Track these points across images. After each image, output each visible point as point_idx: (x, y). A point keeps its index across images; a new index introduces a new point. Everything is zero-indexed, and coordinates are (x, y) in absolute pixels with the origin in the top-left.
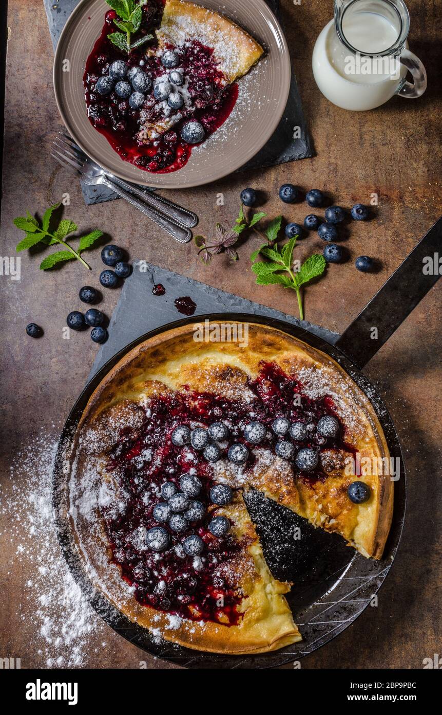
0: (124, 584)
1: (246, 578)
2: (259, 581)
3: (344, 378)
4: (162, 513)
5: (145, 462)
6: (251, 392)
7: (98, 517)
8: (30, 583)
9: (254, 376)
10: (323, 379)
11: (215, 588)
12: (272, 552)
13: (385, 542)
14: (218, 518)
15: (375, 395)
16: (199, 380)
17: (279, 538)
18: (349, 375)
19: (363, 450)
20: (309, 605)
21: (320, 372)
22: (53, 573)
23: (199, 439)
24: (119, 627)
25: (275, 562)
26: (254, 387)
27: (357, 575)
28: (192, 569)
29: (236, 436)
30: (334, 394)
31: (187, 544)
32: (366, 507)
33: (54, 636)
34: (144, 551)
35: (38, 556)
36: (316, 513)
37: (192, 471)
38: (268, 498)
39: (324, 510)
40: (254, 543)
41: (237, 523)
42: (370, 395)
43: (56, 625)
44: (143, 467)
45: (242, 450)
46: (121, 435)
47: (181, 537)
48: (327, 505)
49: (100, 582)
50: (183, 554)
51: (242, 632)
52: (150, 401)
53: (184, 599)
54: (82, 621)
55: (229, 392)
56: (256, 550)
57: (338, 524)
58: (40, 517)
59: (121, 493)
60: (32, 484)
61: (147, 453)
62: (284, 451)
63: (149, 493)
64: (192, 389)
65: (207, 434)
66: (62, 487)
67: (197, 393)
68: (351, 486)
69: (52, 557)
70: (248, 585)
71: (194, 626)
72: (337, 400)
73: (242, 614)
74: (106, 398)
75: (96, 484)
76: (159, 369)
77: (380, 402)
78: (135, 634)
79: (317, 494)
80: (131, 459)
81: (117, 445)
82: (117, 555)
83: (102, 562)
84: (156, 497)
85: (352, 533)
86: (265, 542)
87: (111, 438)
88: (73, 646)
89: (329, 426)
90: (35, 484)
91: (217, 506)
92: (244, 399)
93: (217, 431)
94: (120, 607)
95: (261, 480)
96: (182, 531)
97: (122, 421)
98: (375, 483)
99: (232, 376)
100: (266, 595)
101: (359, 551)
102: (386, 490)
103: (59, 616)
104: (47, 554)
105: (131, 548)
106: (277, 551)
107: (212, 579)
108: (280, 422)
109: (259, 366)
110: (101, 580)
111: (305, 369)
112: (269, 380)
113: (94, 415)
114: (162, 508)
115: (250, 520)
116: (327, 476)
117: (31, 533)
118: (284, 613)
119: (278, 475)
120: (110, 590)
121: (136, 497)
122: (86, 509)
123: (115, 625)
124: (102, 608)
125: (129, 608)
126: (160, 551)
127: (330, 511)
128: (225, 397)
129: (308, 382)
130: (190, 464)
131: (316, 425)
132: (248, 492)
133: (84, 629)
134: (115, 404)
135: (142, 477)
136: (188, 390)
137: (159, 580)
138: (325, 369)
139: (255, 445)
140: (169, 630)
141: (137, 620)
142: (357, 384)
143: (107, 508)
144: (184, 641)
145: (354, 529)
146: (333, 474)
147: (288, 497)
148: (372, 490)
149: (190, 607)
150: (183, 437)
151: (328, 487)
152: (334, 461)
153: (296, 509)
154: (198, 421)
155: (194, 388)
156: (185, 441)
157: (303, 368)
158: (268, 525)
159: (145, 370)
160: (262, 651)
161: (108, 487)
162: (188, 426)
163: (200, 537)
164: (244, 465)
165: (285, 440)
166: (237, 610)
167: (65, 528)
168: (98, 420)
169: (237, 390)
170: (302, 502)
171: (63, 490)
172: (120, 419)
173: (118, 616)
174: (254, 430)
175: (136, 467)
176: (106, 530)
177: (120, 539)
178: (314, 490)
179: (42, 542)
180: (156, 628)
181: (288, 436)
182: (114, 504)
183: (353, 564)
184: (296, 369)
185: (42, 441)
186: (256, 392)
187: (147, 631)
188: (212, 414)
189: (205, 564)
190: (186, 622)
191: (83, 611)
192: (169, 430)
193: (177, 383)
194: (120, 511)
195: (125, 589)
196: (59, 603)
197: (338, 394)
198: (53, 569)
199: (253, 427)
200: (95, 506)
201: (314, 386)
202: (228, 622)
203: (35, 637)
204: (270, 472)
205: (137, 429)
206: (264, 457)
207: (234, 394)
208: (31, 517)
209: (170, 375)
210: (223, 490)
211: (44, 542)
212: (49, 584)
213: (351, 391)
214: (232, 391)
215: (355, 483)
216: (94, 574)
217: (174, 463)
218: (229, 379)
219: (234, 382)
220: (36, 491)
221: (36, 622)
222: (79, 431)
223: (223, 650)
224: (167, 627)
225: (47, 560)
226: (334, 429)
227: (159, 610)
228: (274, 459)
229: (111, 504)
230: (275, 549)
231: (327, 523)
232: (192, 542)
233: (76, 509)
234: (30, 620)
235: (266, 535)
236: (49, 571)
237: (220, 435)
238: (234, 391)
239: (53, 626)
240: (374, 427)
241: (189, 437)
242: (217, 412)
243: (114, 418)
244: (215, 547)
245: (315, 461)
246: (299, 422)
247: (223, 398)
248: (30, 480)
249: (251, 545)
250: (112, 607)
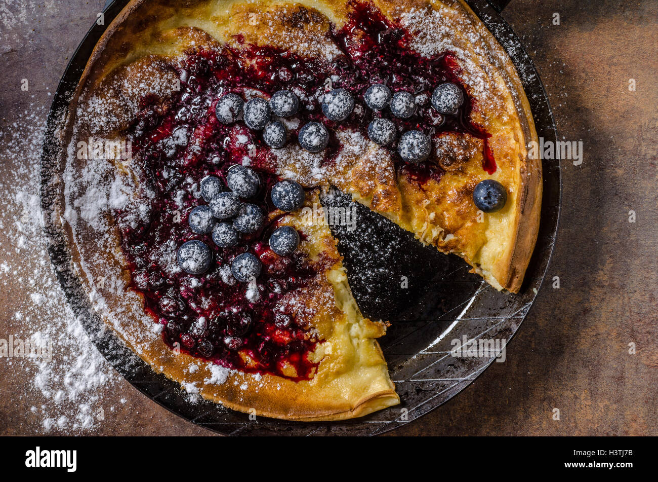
0: (147, 320)
1: (322, 316)
2: (341, 319)
3: (474, 23)
4: (200, 220)
5: (177, 146)
6: (334, 46)
7: (110, 224)
8: (18, 316)
9: (339, 22)
10: (443, 27)
11: (277, 328)
12: (361, 280)
13: (526, 267)
14: (283, 229)
15: (521, 51)
16: (258, 27)
17: (372, 259)
18: (482, 20)
19: (498, 134)
20: (413, 354)
21: (438, 15)
22: (51, 302)
23: (254, 114)
24: (137, 379)
25: (365, 293)
26: (338, 39)
27: (483, 314)
28: (246, 301)
29: (311, 112)
30: (458, 49)
31: (237, 265)
32: (500, 218)
33: (53, 388)
34: (176, 273)
35: (29, 279)
36: (426, 224)
37: (246, 161)
38: (356, 202)
39: (438, 221)
40: (335, 266)
41: (311, 237)
42: (512, 51)
43: (57, 373)
44: (175, 154)
45: (318, 131)
46: (142, 107)
47: (229, 255)
48: (442, 214)
49: (110, 316)
50: (232, 280)
51: (314, 390)
52: (185, 57)
53: (232, 342)
54: (92, 369)
55: (302, 45)
56: (338, 276)
57: (457, 241)
58: (31, 224)
59: (142, 191)
60: (19, 177)
61: (181, 134)
62: (380, 132)
63: (183, 192)
64: (247, 42)
65: (268, 106)
66: (55, 179)
67: (255, 47)
68: (478, 187)
69: (50, 279)
70: (325, 325)
71: (247, 380)
72: (462, 60)
73: (317, 365)
74: (117, 51)
75: (106, 178)
76: (198, 10)
77: (527, 62)
78: (161, 389)
79: (428, 198)
80: (158, 142)
81: (136, 122)
82: (138, 279)
83: (116, 289)
84: (193, 198)
85: (478, 255)
86: (350, 264)
87: (127, 111)
88: (80, 403)
89: (449, 97)
90: (24, 177)
91: (282, 212)
92: (324, 56)
93: (282, 103)
94: (140, 352)
95: (347, 176)
96: (229, 247)
97: (142, 85)
98: (515, 183)
99: (307, 21)
100: (351, 339)
101: (487, 281)
102: (530, 192)
103: (60, 362)
104: (42, 276)
105: (157, 269)
106: (368, 278)
107: (273, 315)
108: (375, 90)
109: (347, 7)
110: (113, 313)
111: (415, 11)
112: (362, 29)
113: (100, 74)
114: (200, 213)
115: (329, 232)
116: (444, 172)
117: (19, 246)
118: (376, 364)
119: (372, 168)
120: (126, 328)
121: (164, 197)
122: (91, 211)
123: (132, 377)
124: (114, 352)
125: (153, 353)
126: (199, 275)
127: (447, 223)
128: (295, 53)
129: (419, 31)
130: (244, 150)
131: (430, 96)
132: (328, 193)
133: (95, 379)
134: (133, 61)
135: (174, 168)
136: (242, 43)
137: (198, 315)
138: (446, 11)
139: (339, 123)
140: (210, 385)
141: (164, 370)
142: (494, 35)
143: (122, 212)
144: (231, 400)
145: (481, 248)
146: (452, 168)
147: (385, 201)
148: (510, 193)
149: (242, 354)
150: (231, 109)
151: (444, 187)
152: (455, 150)
153: (397, 219)
154: (256, 88)
155: (251, 40)
156: (234, 116)
157: (413, 9)
158: (356, 241)
159: (177, 11)
160: (342, 417)
161: (123, 181)
162: (241, 95)
163: (256, 255)
164: (323, 154)
165: (383, 117)
166: (309, 359)
167: (60, 239)
168: (108, 82)
169: (314, 43)
170: (406, 208)
171: (57, 185)
172: (140, 82)
173: (137, 364)
174: (336, 100)
175: (164, 154)
176: (121, 243)
177: (141, 256)
178: (424, 191)
179: (34, 259)
180: (192, 382)
181: (386, 112)
182: (133, 207)
183: (478, 299)
184: (402, 11)
185: (32, 116)
186: (341, 46)
187: (178, 385)
188: (277, 77)
189: (264, 295)
190: (235, 374)
191: (93, 356)
192: (213, 100)
193: (226, 32)
194: (141, 217)
195: (149, 326)
196: (60, 343)
197: (464, 50)
198: (51, 296)
199: (334, 96)
200: (105, 209)
201: (428, 37)
202: (295, 375)
203: (27, 390)
204: (360, 165)
205: (166, 98)
206: (352, 141)
207: (309, 48)
208: (18, 223)
209: (215, 19)
210: (289, 188)
211: (37, 258)
212: (46, 317)
213: (483, 43)
214: (306, 45)
215: (485, 182)
216: (102, 304)
217: (220, 149)
218: (302, 27)
219: (310, 31)
220: (25, 187)
221: (27, 369)
222: (76, 99)
223: (286, 415)
224: (207, 381)
225: (43, 285)
226: (456, 101)
227: (196, 357)
228: (366, 145)
229: (127, 207)
230: (365, 275)
231: (441, 239)
232: (244, 262)
233: (74, 212)
234: (20, 366)
235: (354, 255)
236: (45, 299)
237: (287, 108)
238: (310, 44)
239: (52, 375)
240: (516, 99)
241: (241, 110)
242: (283, 74)
243: (130, 81)
244: (278, 271)
245: (426, 149)
246: (404, 91)
247: (293, 54)
248: (16, 171)
249: (330, 269)
250: (128, 352)
